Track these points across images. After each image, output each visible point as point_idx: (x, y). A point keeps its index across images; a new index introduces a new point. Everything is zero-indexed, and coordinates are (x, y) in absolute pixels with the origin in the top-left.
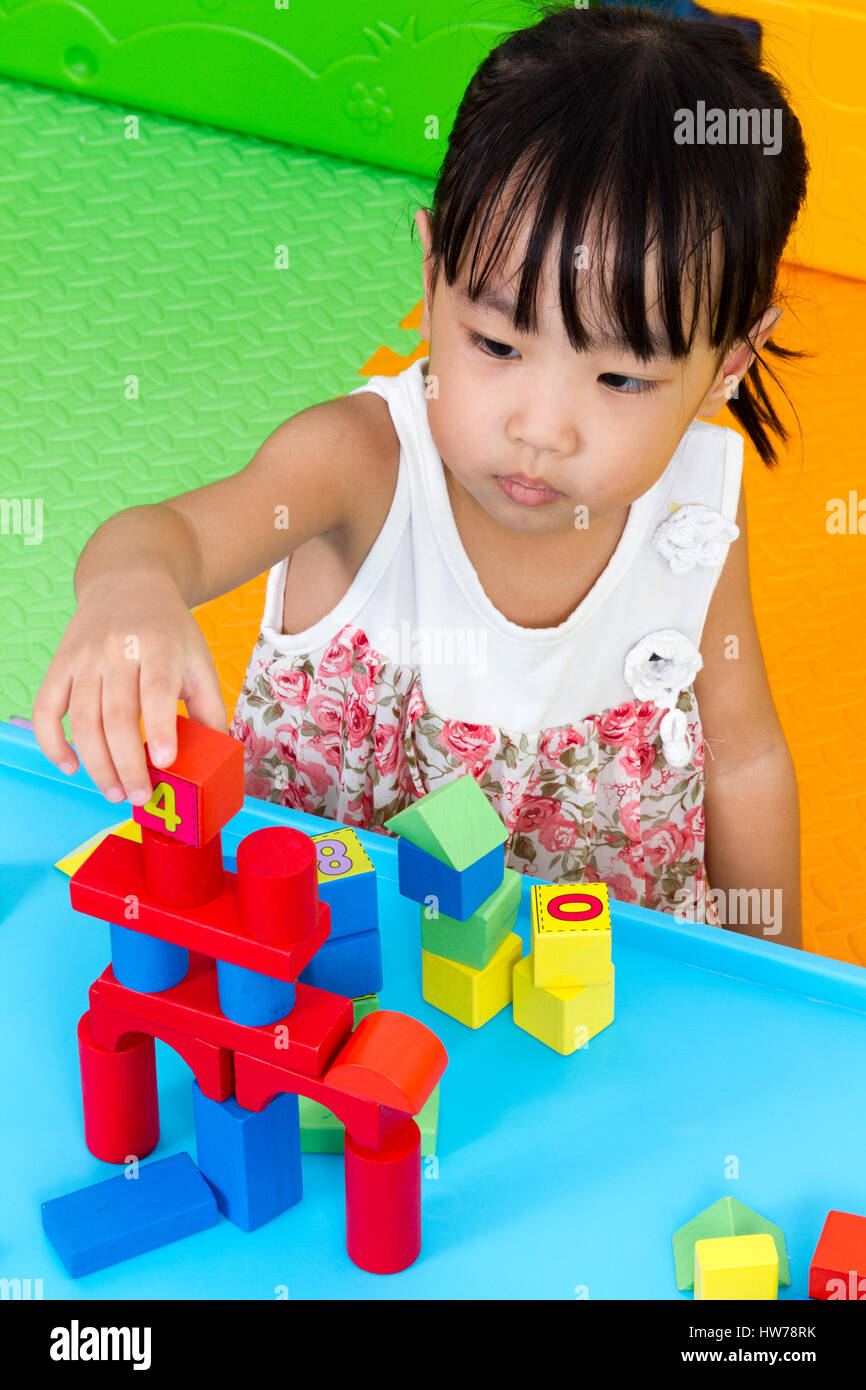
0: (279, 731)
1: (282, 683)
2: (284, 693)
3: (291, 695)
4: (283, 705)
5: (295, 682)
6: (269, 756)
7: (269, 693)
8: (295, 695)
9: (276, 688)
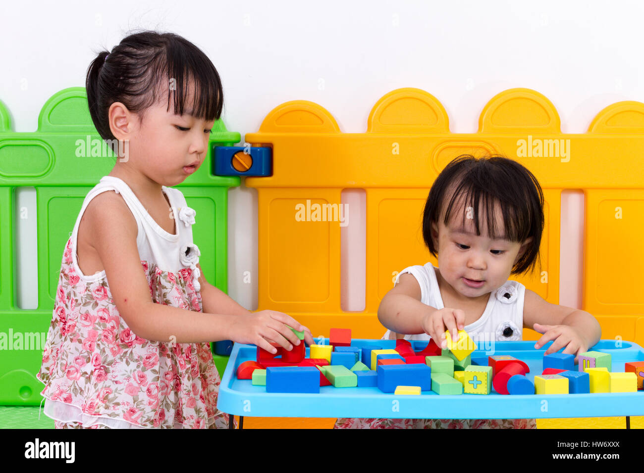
0: (98, 312)
1: (97, 292)
2: (97, 296)
3: (99, 297)
4: (98, 301)
5: (101, 291)
6: (97, 322)
7: (92, 298)
8: (101, 296)
9: (95, 295)
